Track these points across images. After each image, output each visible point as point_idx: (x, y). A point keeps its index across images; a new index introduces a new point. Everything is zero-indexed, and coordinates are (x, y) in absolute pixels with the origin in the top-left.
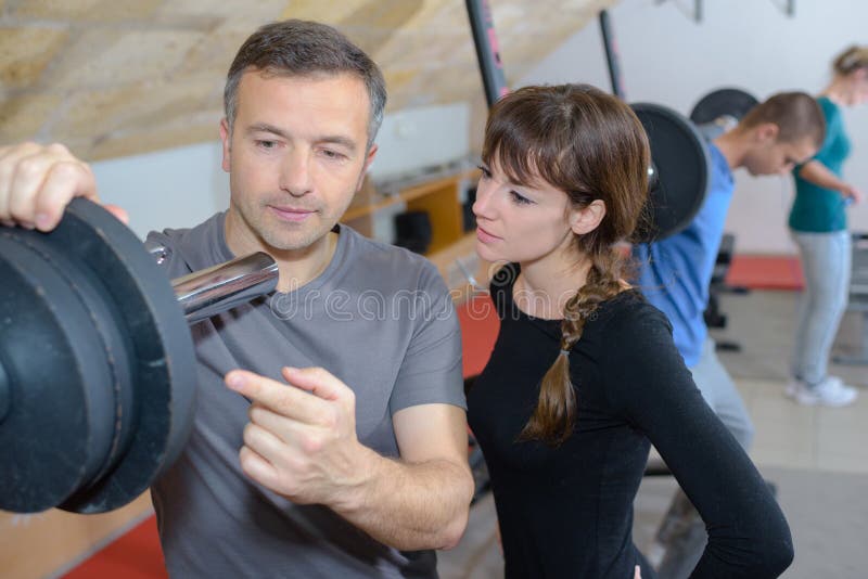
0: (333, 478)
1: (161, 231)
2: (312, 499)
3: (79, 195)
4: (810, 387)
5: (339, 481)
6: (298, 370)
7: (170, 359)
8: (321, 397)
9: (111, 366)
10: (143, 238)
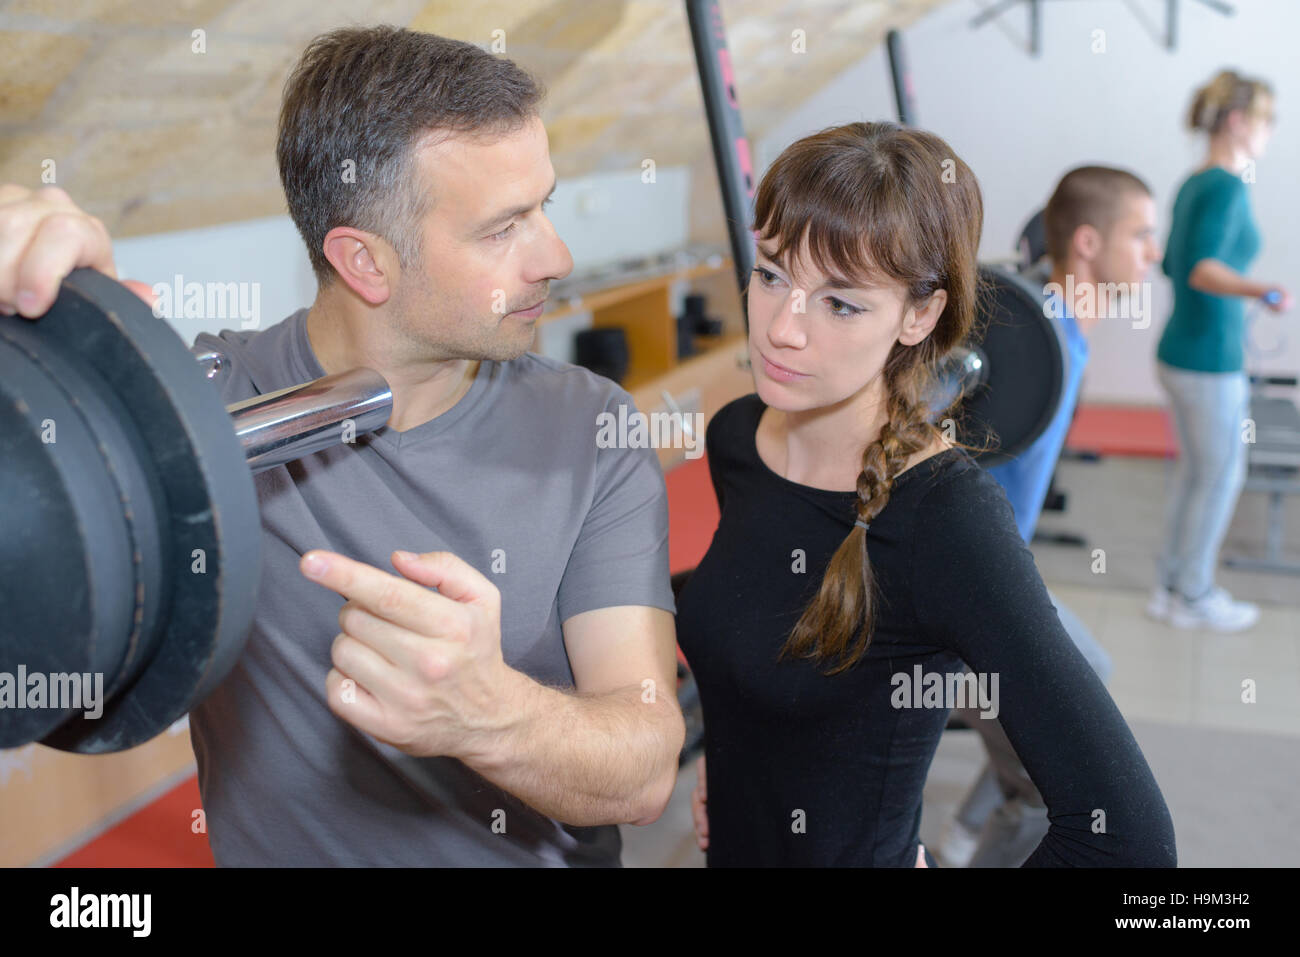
0: (466, 718)
1: (216, 333)
2: (435, 748)
3: (84, 263)
4: (1189, 601)
5: (475, 723)
6: (416, 556)
7: (219, 511)
8: (449, 596)
9: (128, 524)
10: (190, 342)
